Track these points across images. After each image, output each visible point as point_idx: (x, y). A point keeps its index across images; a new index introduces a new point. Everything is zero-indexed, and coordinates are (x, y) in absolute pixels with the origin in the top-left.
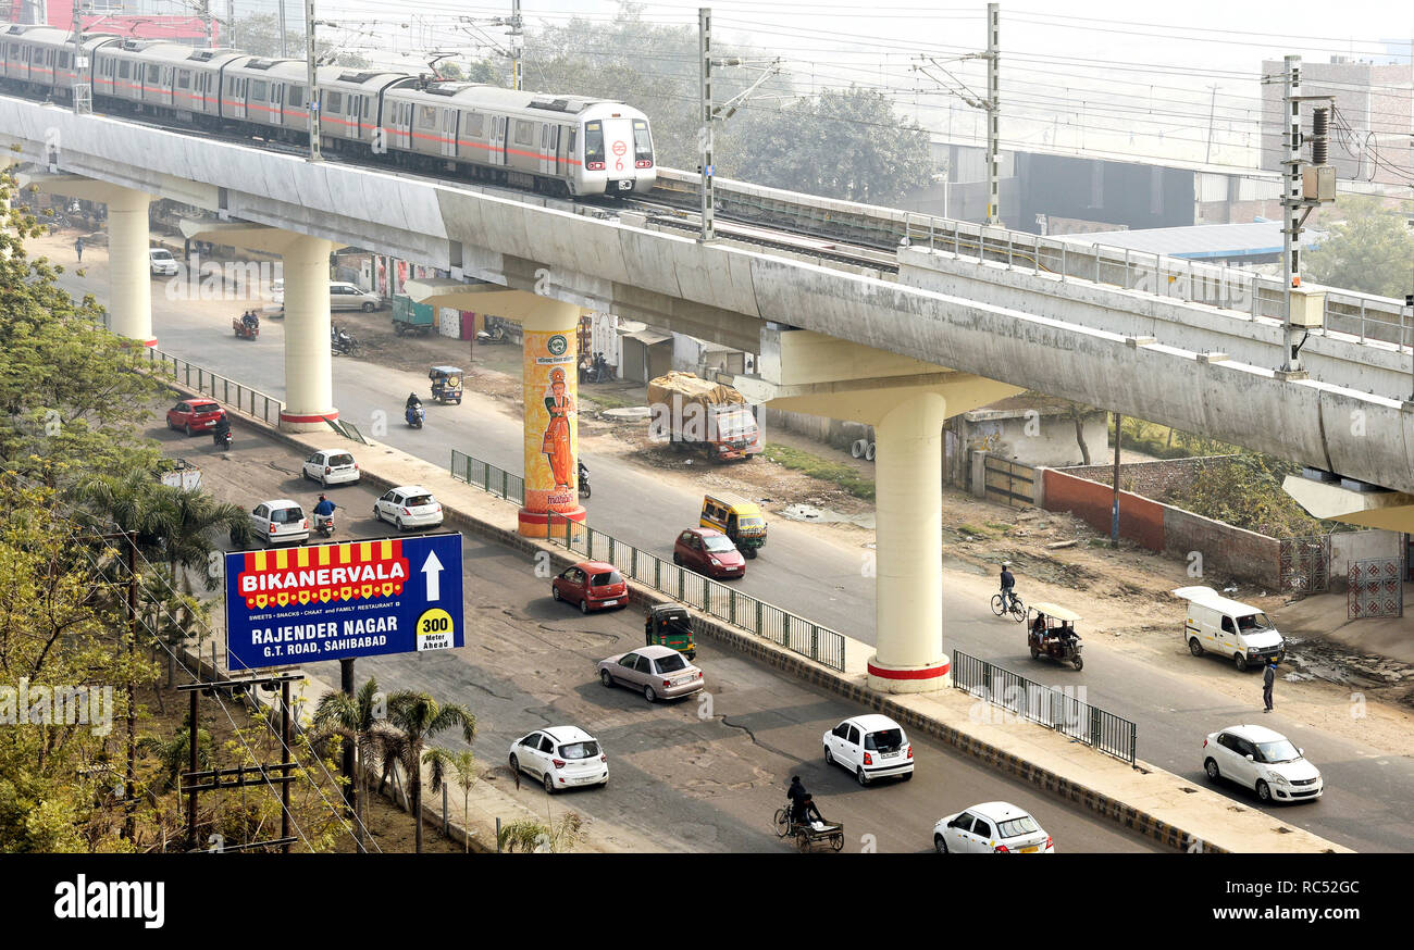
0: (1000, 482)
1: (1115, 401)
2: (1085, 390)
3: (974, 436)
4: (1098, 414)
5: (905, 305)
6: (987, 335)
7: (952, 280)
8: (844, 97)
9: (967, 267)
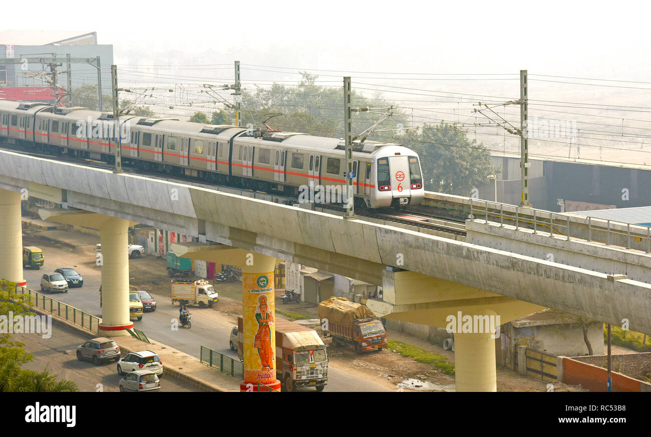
0: (536, 365)
1: (601, 315)
2: (583, 308)
3: (518, 337)
4: (596, 324)
5: (470, 255)
6: (520, 274)
7: (499, 240)
8: (437, 129)
9: (508, 232)
